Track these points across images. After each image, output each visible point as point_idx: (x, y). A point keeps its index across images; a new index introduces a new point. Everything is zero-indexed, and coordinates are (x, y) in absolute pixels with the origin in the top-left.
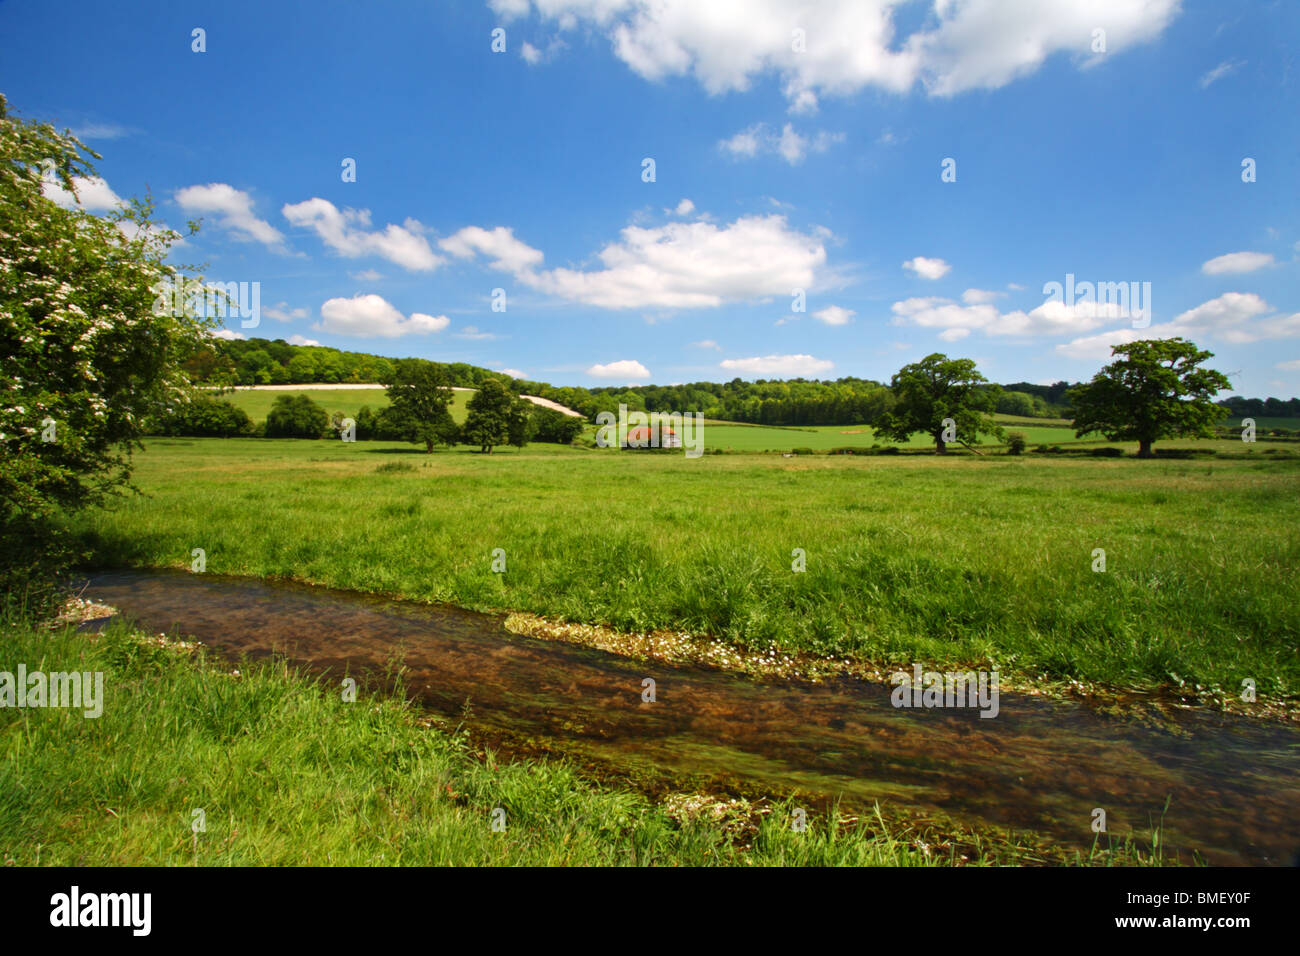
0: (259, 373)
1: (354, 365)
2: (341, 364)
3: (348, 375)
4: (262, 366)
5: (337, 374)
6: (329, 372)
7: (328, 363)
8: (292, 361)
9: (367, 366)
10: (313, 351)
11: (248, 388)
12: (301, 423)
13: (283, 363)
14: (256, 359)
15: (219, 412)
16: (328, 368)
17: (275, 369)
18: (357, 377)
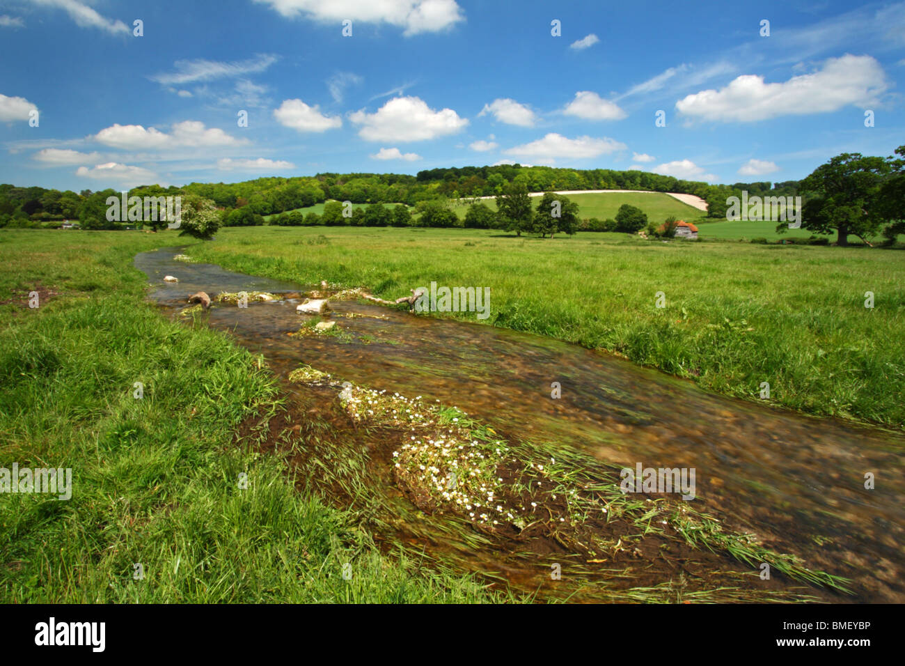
0: (496, 188)
1: (553, 178)
2: (544, 178)
3: (548, 186)
4: (498, 184)
5: (540, 186)
6: (536, 184)
7: (535, 179)
8: (515, 179)
9: (562, 178)
10: (528, 171)
11: (488, 198)
12: (479, 220)
13: (510, 180)
14: (495, 179)
15: (445, 214)
16: (535, 182)
17: (505, 184)
18: (553, 186)
